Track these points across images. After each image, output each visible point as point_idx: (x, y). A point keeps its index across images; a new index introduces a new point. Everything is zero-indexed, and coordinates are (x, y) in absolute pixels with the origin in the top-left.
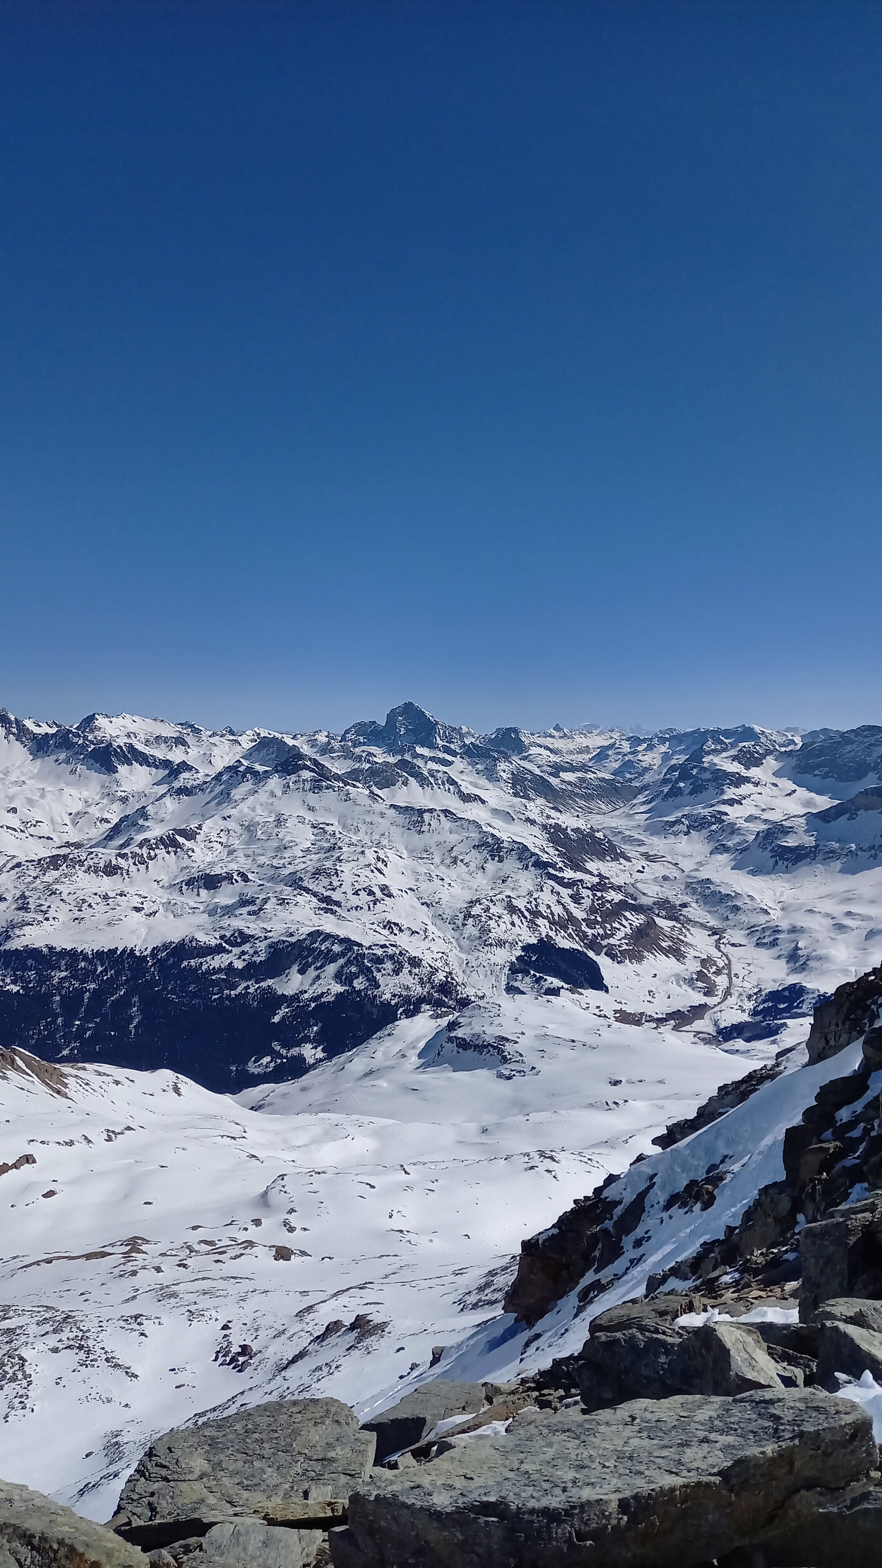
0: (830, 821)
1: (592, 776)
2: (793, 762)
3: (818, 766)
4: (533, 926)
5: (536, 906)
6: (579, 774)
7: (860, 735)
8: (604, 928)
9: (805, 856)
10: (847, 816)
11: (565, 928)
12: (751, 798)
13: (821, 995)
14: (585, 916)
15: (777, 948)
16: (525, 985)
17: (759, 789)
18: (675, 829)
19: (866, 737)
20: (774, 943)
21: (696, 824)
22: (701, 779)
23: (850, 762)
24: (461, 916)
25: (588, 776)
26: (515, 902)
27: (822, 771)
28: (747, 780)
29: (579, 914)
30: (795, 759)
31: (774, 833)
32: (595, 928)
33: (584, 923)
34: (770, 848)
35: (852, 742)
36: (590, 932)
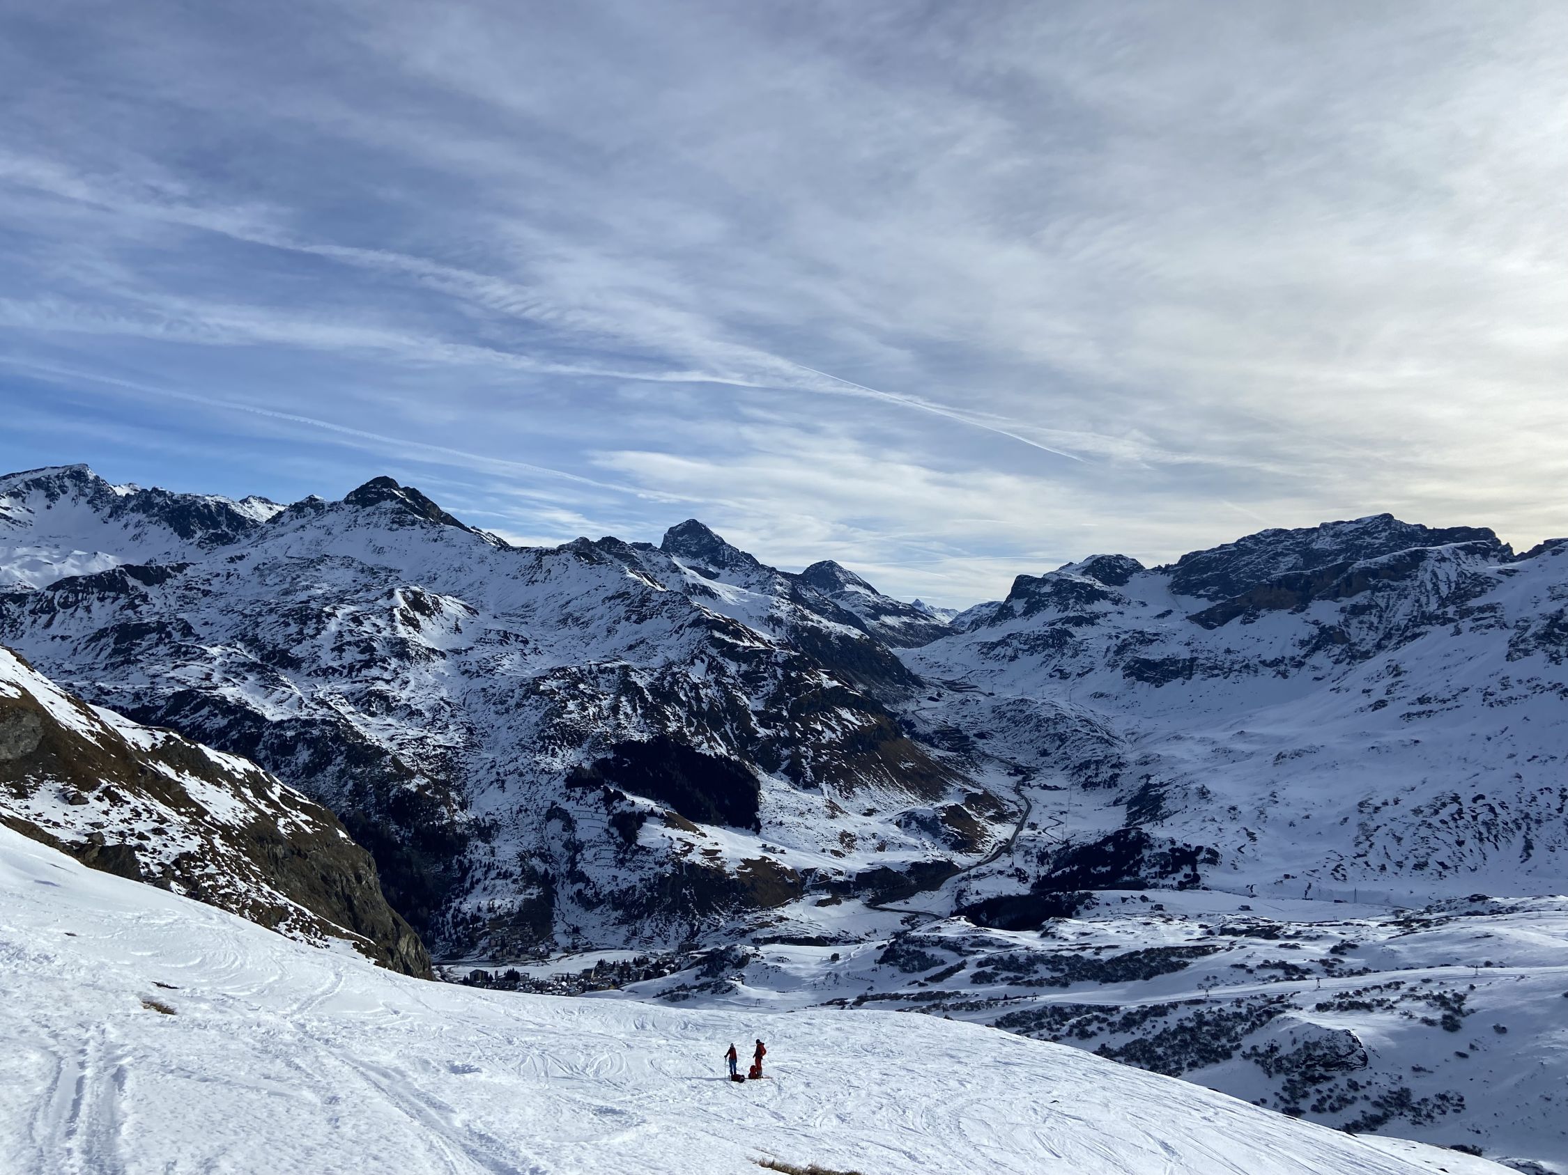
0: (1215, 627)
1: (923, 622)
2: (1169, 579)
3: (1204, 584)
4: (652, 714)
5: (672, 685)
6: (905, 619)
7: (1261, 542)
8: (793, 729)
9: (1176, 674)
10: (1240, 618)
11: (716, 724)
12: (1108, 618)
13: (1178, 850)
14: (761, 708)
15: (1116, 790)
16: (583, 808)
17: (1120, 608)
18: (996, 652)
19: (1269, 544)
20: (1112, 782)
21: (1026, 647)
22: (1039, 594)
23: (1249, 577)
24: (519, 692)
25: (917, 622)
26: (634, 678)
27: (1208, 591)
28: (1103, 595)
29: (752, 704)
30: (1172, 576)
31: (1130, 644)
32: (775, 726)
33: (754, 718)
34: (1122, 664)
35: (1251, 552)
36: (762, 732)
